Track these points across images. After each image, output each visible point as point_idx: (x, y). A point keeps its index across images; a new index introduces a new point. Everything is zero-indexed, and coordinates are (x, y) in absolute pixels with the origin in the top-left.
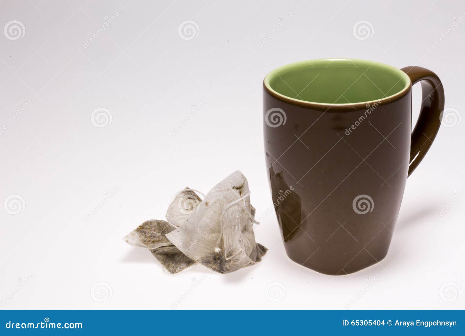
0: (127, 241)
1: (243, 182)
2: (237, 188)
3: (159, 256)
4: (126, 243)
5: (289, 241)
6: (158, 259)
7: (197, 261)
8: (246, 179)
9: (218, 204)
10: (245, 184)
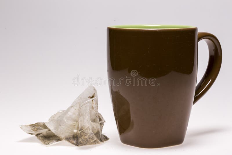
0: (21, 127)
1: (94, 93)
2: (91, 98)
3: (40, 138)
4: (20, 129)
5: (122, 134)
6: (40, 139)
7: (63, 138)
8: (96, 90)
9: (78, 105)
10: (96, 94)
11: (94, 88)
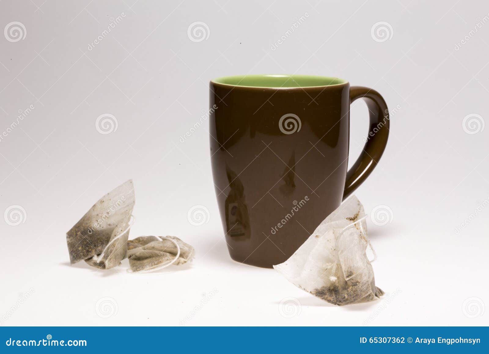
1: (358, 210)
2: (352, 219)
8: (362, 205)
10: (361, 212)
11: (359, 201)
